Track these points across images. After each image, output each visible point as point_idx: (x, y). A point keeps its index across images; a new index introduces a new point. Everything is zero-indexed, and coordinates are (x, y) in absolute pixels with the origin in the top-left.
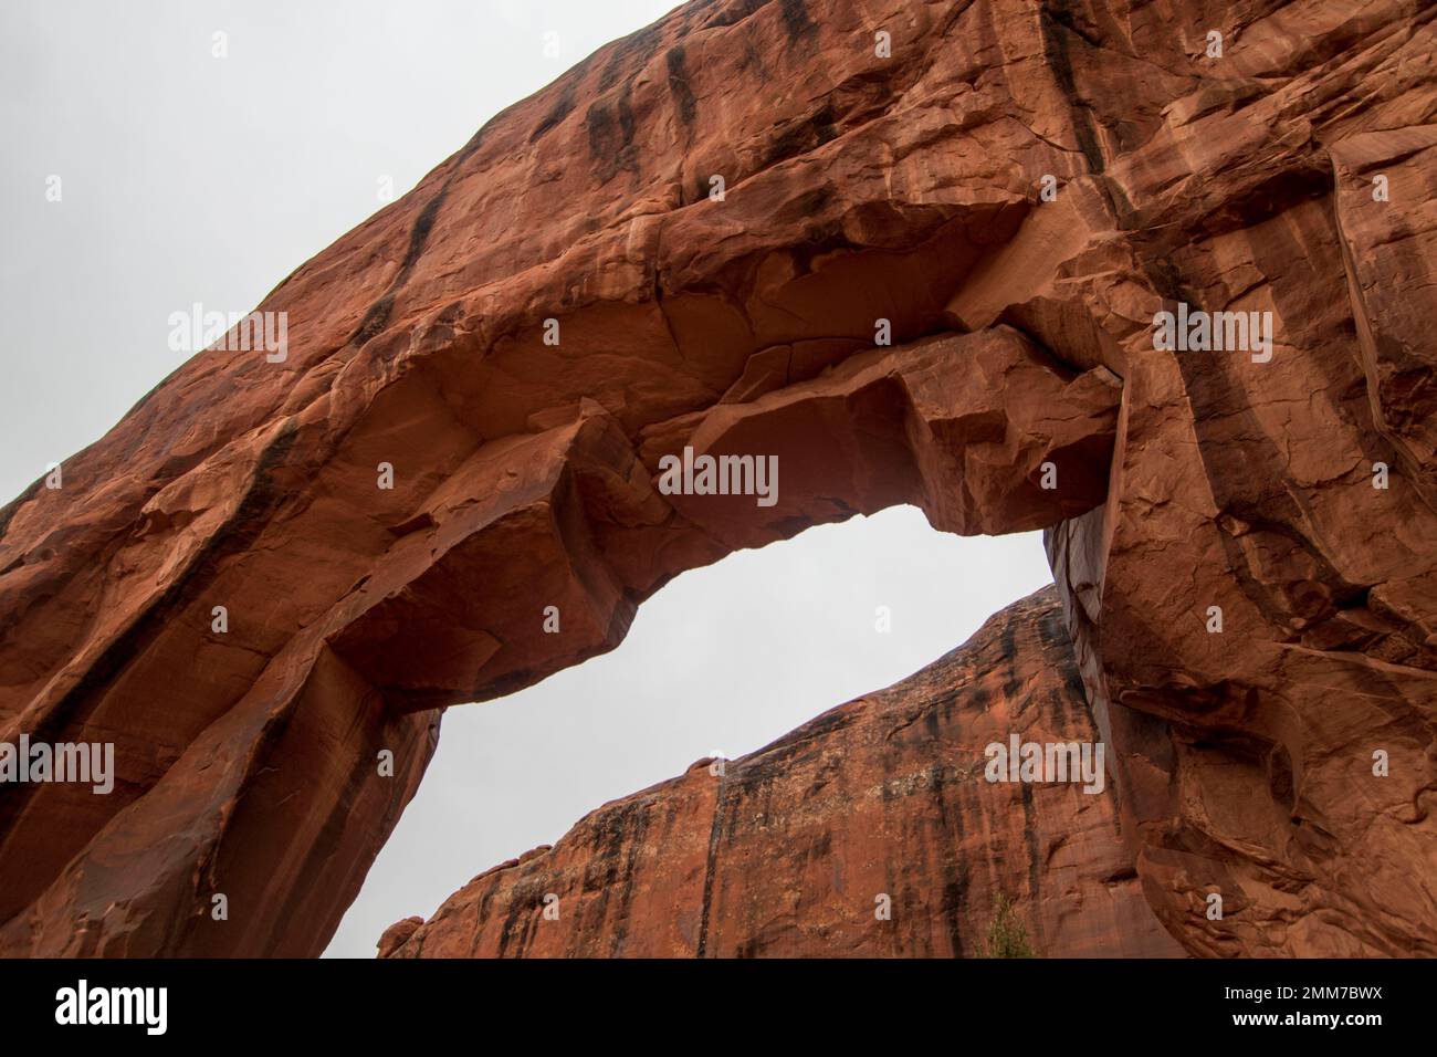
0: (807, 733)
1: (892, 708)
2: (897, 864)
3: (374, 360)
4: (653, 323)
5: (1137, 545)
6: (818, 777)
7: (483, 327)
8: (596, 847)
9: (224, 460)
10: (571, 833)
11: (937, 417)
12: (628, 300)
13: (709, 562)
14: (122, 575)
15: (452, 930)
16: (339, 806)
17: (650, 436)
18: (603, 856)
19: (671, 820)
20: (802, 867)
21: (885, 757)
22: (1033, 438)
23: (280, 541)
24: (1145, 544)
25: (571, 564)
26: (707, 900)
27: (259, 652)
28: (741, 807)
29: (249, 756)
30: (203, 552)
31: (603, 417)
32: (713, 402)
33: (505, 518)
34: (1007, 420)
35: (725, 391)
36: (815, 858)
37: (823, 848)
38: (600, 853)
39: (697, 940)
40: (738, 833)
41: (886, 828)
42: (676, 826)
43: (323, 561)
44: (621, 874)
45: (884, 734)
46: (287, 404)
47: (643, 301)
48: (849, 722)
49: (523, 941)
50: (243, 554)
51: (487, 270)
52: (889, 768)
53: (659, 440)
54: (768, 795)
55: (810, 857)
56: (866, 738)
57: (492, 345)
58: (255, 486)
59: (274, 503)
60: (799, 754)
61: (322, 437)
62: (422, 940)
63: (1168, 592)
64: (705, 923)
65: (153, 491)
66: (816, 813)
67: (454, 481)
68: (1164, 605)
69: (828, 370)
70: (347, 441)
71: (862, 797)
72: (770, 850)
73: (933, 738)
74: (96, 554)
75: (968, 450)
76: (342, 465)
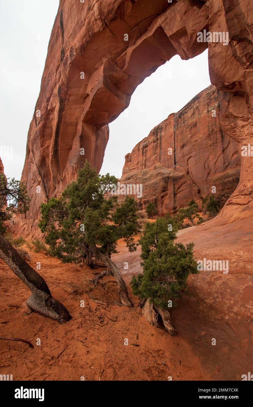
0: (190, 103)
1: (209, 91)
2: (210, 125)
3: (65, 66)
4: (108, 34)
5: (213, 55)
6: (194, 111)
7: (78, 50)
8: (154, 135)
9: (53, 96)
10: (149, 134)
11: (170, 34)
12: (101, 30)
13: (141, 82)
14: (52, 120)
15: (135, 154)
16: (96, 144)
17: (118, 61)
18: (155, 137)
19: (166, 127)
20: (191, 130)
21: (207, 103)
22: (192, 31)
23: (68, 107)
24: (215, 54)
25: (114, 94)
26: (174, 140)
27: (75, 126)
28: (179, 122)
29: (79, 142)
30: (59, 113)
31: (107, 61)
32: (128, 47)
33: (97, 91)
34: (186, 28)
35: (129, 43)
36: (194, 127)
37: (195, 125)
38: (155, 136)
39: (174, 147)
40: (179, 126)
41: (208, 118)
42: (167, 128)
43: (76, 108)
44: (159, 139)
45: (207, 98)
46: (57, 81)
47: (104, 29)
48: (200, 98)
49: (146, 153)
50: (64, 111)
51: (75, 32)
52: (208, 105)
53: (120, 61)
54: (184, 118)
55: (193, 128)
56: (204, 100)
57: (81, 54)
58: (60, 99)
59: (64, 101)
60: (189, 108)
61: (65, 86)
62: (131, 156)
63: (221, 64)
64: (175, 144)
65: (48, 105)
66: (194, 119)
67: (89, 85)
68: (220, 68)
69: (149, 28)
70: (69, 85)
71: (203, 113)
72: (185, 128)
73: (218, 96)
74: (47, 118)
75: (180, 40)
76: (70, 90)
